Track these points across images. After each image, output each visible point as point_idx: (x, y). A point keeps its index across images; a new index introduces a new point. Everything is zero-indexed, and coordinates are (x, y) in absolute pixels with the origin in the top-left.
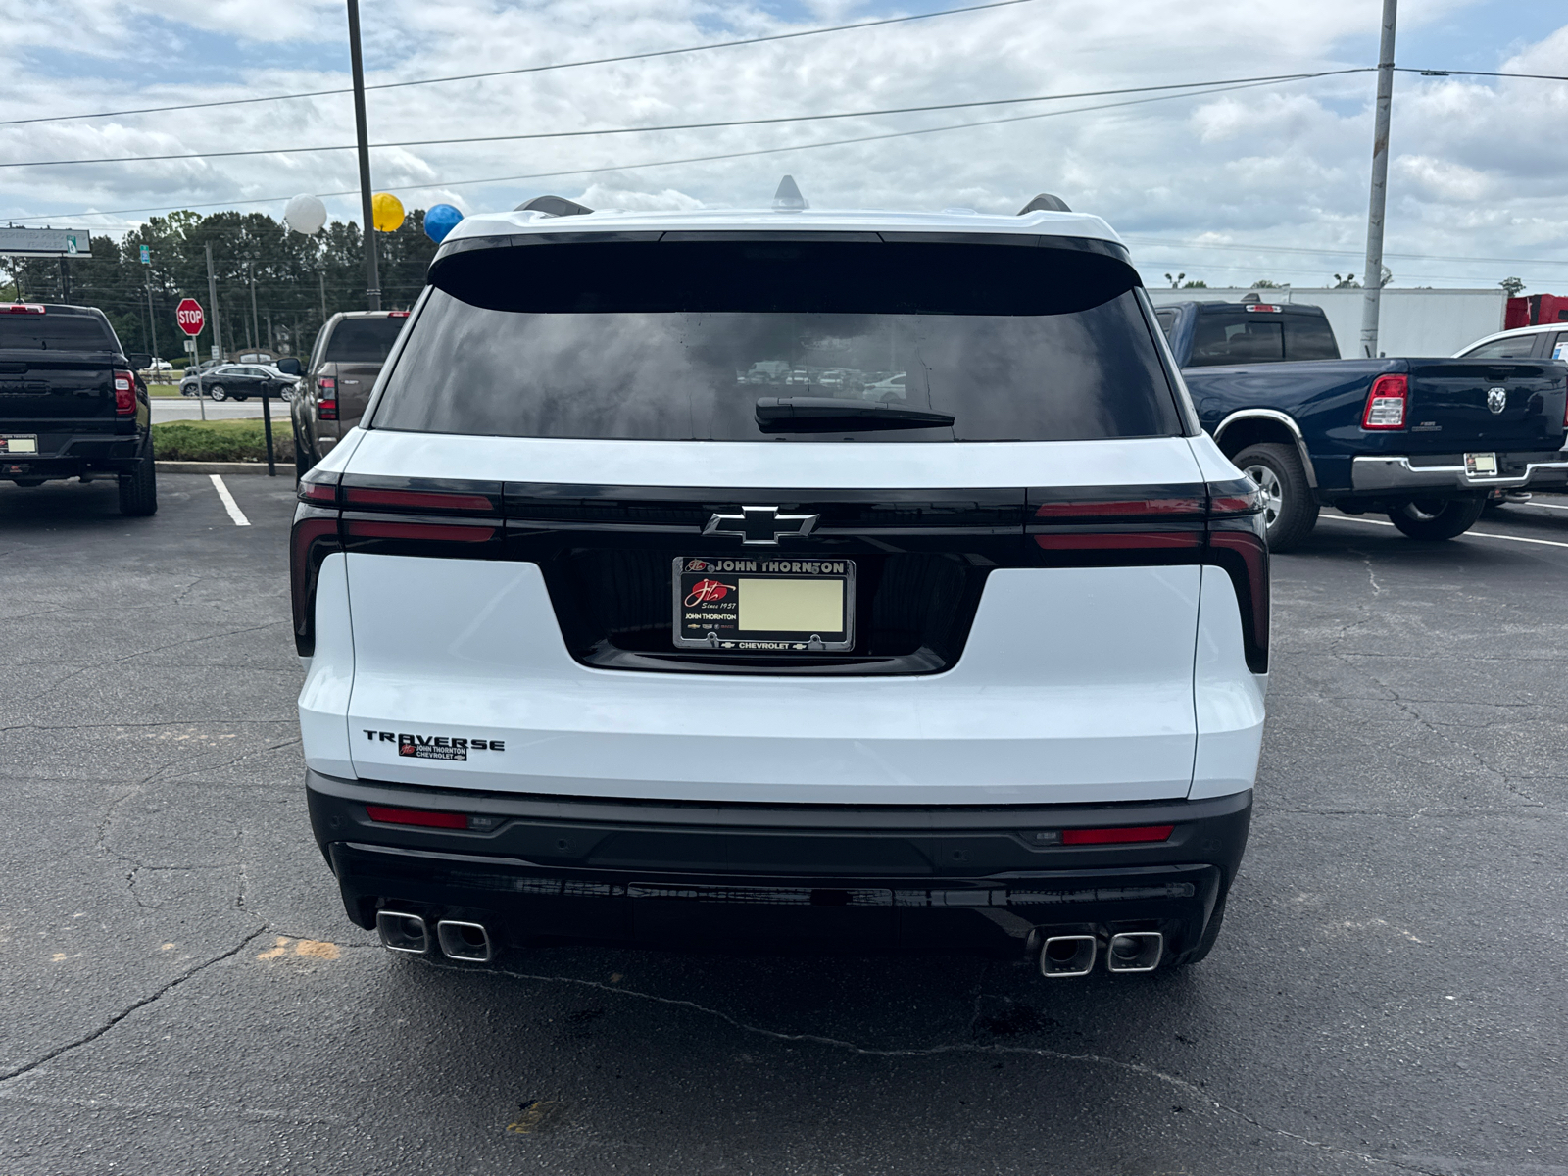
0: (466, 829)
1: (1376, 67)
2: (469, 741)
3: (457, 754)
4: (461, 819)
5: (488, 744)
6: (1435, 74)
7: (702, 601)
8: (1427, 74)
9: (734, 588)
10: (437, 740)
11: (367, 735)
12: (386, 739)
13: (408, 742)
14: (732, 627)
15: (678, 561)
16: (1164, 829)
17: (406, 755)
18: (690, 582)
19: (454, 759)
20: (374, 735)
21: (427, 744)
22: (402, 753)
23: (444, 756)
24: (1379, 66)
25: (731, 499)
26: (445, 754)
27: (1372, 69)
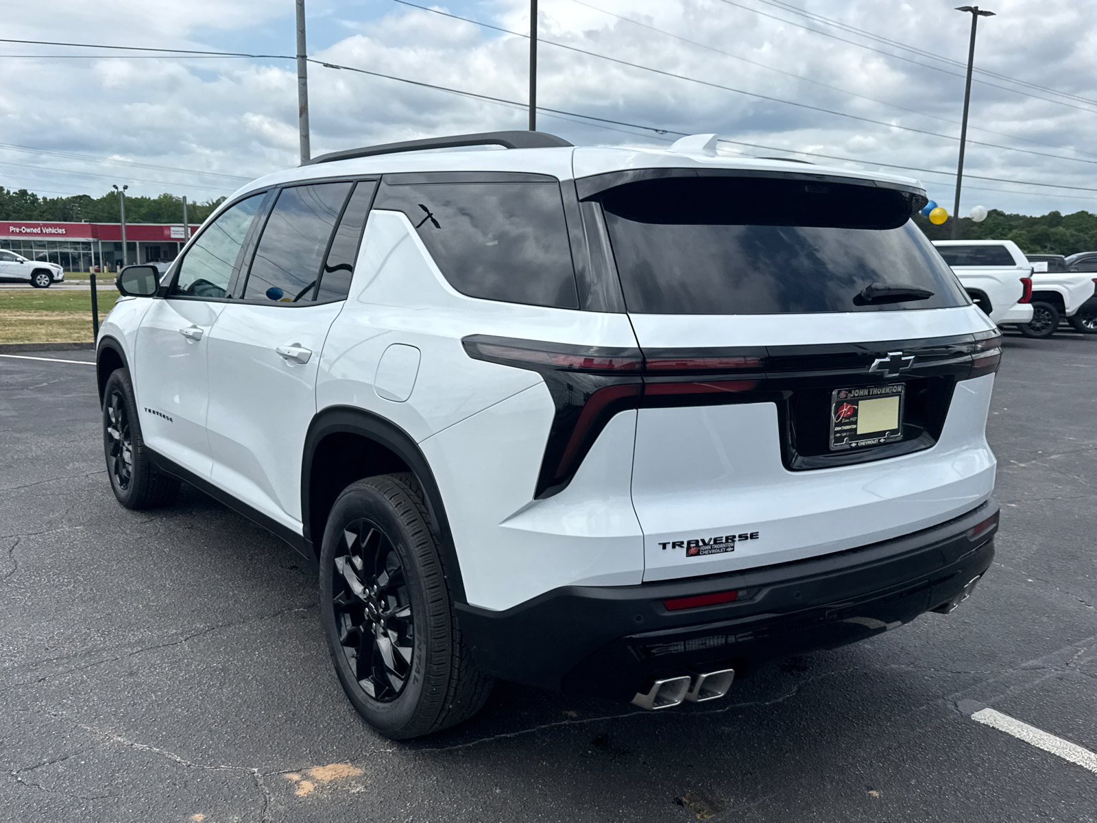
0: (734, 601)
1: (295, 57)
2: (737, 536)
3: (728, 547)
4: (731, 595)
5: (749, 535)
6: (332, 66)
7: (843, 418)
8: (327, 66)
9: (856, 407)
10: (715, 540)
11: (661, 546)
12: (677, 547)
13: (694, 545)
14: (853, 433)
15: (835, 393)
17: (691, 555)
18: (840, 405)
19: (726, 551)
20: (667, 546)
21: (708, 544)
22: (689, 555)
23: (721, 551)
24: (298, 56)
25: (879, 349)
26: (720, 549)
27: (293, 58)
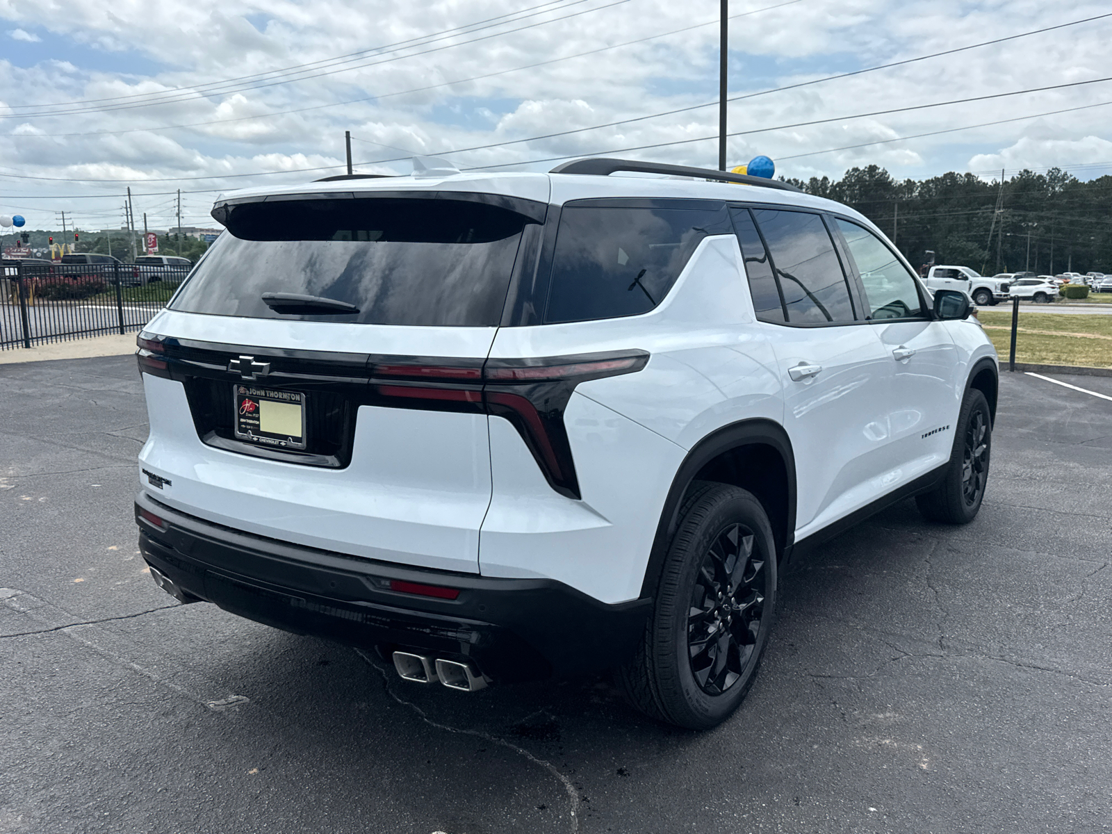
5: (167, 481)
7: (246, 412)
9: (258, 405)
14: (257, 428)
15: (235, 386)
16: (453, 592)
18: (242, 400)
